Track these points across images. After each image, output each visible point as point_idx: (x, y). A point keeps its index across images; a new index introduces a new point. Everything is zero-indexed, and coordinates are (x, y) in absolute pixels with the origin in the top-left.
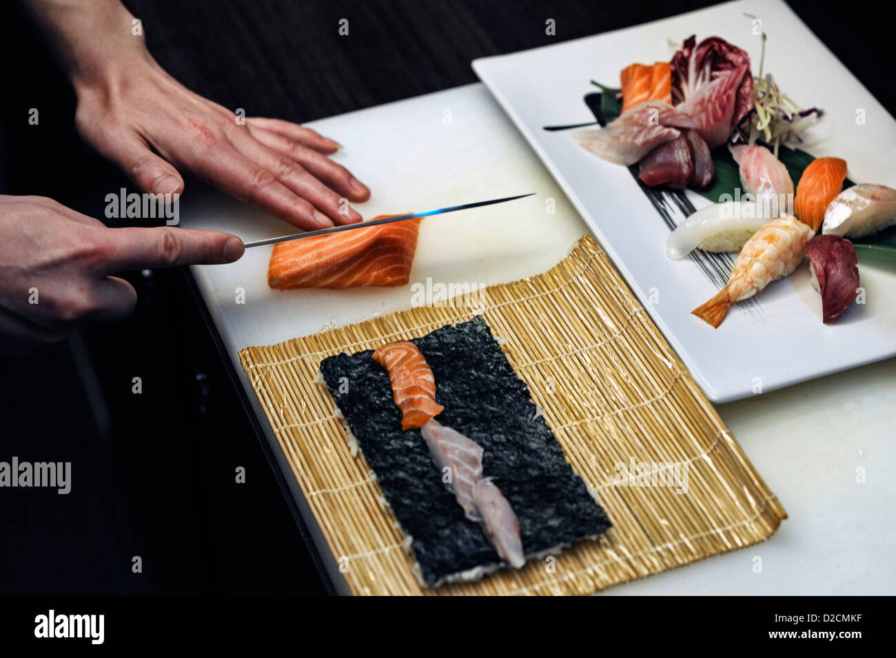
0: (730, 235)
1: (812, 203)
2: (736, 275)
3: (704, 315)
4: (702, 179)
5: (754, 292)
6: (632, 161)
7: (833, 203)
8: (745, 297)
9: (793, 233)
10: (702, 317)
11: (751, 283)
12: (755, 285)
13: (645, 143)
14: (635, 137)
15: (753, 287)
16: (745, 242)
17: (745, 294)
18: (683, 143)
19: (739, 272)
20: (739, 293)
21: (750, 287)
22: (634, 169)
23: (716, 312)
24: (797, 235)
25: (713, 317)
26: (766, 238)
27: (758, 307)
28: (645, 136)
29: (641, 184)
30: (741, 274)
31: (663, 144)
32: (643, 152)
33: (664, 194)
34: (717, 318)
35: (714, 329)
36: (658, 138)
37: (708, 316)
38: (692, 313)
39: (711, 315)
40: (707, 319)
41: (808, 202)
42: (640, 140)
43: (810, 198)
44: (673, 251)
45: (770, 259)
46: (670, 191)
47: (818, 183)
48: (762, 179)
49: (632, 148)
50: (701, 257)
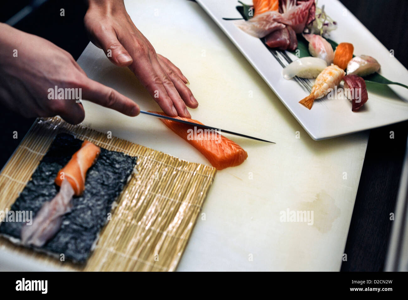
0: (310, 71)
1: (342, 61)
2: (315, 88)
3: (305, 104)
4: (293, 47)
5: (323, 96)
6: (262, 36)
7: (351, 62)
8: (320, 98)
9: (339, 72)
10: (303, 104)
11: (323, 92)
12: (324, 93)
13: (269, 29)
14: (265, 26)
15: (323, 94)
16: (318, 74)
17: (320, 96)
18: (286, 30)
19: (316, 87)
20: (318, 95)
21: (322, 93)
22: (263, 40)
23: (309, 102)
24: (341, 73)
25: (309, 104)
26: (328, 73)
27: (324, 102)
28: (269, 26)
29: (267, 46)
30: (318, 88)
31: (277, 30)
32: (268, 33)
33: (277, 52)
34: (310, 105)
35: (309, 110)
36: (276, 27)
37: (306, 104)
38: (299, 102)
39: (308, 104)
40: (306, 105)
41: (340, 60)
42: (267, 28)
43: (341, 59)
44: (286, 76)
45: (331, 82)
46: (279, 51)
47: (344, 53)
48: (321, 49)
49: (263, 31)
50: (297, 79)
